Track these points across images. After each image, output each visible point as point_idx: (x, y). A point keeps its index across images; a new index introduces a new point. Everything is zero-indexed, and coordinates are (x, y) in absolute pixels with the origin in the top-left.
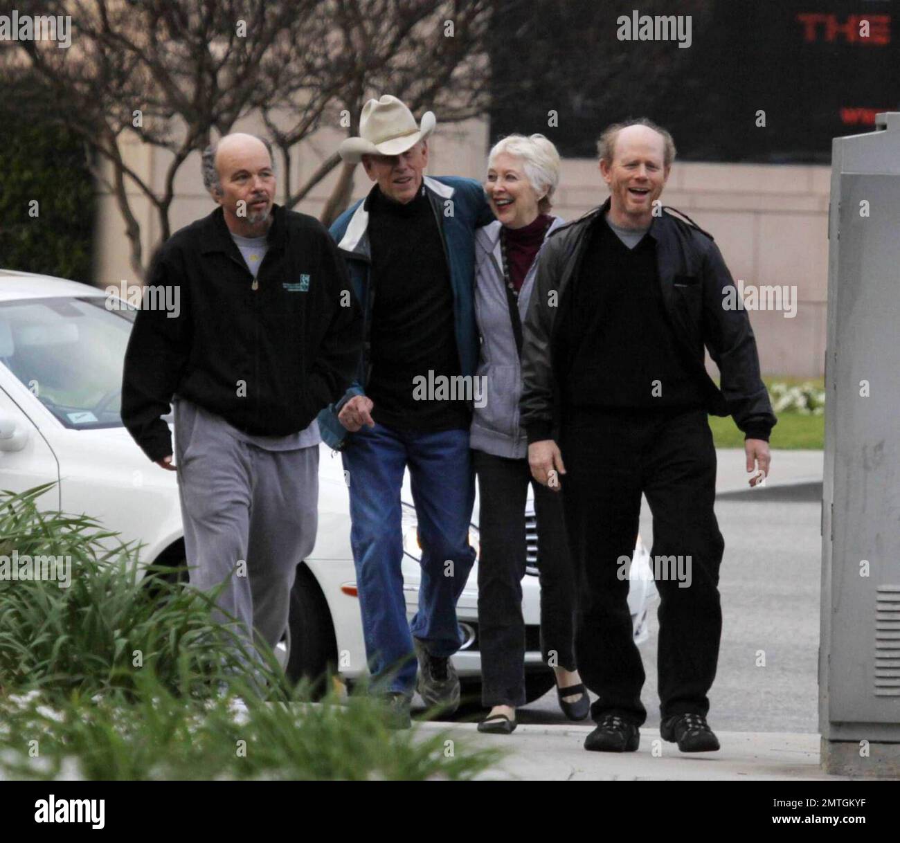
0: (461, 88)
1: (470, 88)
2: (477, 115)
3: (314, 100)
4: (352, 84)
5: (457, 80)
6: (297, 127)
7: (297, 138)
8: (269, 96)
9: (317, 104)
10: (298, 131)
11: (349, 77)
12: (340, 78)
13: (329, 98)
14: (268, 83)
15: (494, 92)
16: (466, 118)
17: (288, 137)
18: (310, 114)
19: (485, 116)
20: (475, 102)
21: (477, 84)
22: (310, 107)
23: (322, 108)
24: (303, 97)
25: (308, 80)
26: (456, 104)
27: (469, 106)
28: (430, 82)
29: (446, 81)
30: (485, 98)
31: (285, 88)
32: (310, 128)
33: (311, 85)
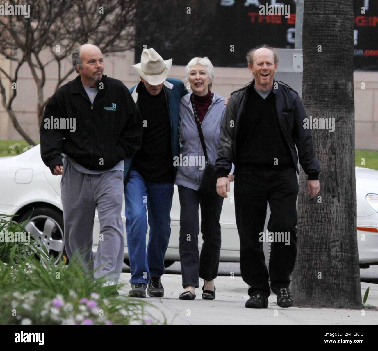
0: (124, 39)
1: (127, 39)
2: (129, 49)
3: (70, 43)
4: (84, 37)
5: (122, 36)
6: (63, 53)
7: (62, 58)
8: (53, 42)
9: (71, 45)
10: (64, 54)
11: (82, 35)
12: (79, 35)
13: (75, 42)
14: (52, 37)
15: (136, 41)
16: (125, 50)
17: (60, 57)
18: (68, 48)
19: (133, 50)
20: (129, 44)
21: (130, 38)
22: (68, 45)
23: (73, 46)
24: (65, 42)
25: (67, 36)
26: (122, 45)
27: (126, 46)
28: (112, 37)
29: (118, 36)
30: (133, 43)
31: (59, 39)
32: (68, 54)
33: (68, 38)
